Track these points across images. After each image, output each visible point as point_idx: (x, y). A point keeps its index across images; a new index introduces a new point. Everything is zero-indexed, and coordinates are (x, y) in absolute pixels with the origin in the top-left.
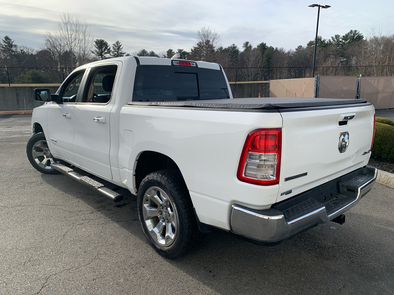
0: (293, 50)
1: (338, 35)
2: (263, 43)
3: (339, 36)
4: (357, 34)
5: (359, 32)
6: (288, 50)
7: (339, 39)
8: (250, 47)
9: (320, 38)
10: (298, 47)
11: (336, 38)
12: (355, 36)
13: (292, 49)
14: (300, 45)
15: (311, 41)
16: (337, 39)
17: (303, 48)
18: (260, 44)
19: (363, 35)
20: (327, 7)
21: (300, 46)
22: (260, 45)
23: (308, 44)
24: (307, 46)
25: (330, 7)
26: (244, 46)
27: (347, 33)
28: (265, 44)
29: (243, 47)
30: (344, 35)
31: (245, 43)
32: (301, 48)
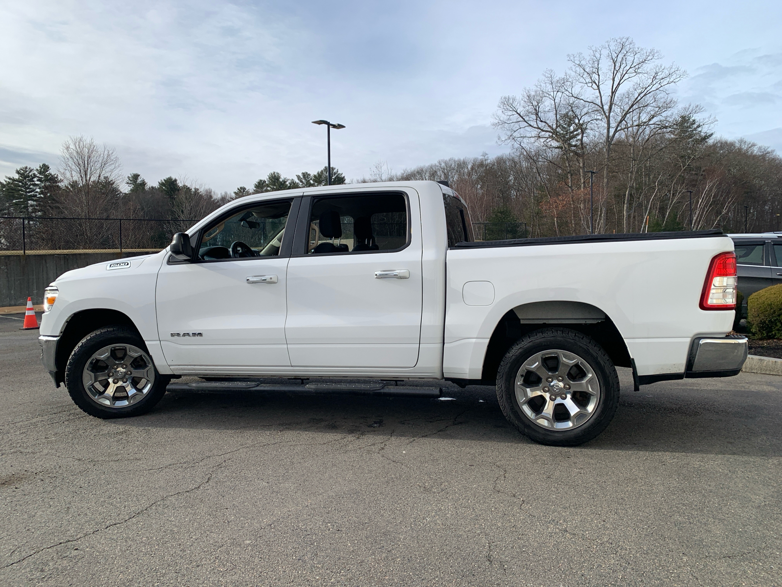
0: (230, 194)
1: (307, 173)
2: (170, 179)
3: (309, 175)
4: (335, 174)
5: (338, 171)
6: (221, 194)
7: (309, 181)
8: (143, 184)
9: (278, 176)
10: (238, 189)
11: (304, 178)
12: (333, 177)
13: (228, 193)
14: (242, 186)
15: (261, 181)
16: (306, 180)
17: (247, 191)
18: (165, 180)
19: (344, 177)
20: (340, 126)
21: (241, 188)
22: (164, 182)
23: (256, 184)
24: (255, 189)
25: (345, 127)
26: (130, 182)
27: (320, 171)
28: (176, 180)
29: (128, 183)
30: (316, 173)
31: (130, 176)
32: (244, 191)
